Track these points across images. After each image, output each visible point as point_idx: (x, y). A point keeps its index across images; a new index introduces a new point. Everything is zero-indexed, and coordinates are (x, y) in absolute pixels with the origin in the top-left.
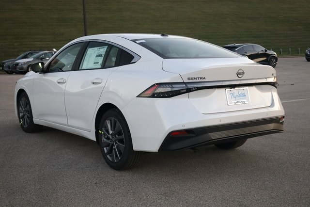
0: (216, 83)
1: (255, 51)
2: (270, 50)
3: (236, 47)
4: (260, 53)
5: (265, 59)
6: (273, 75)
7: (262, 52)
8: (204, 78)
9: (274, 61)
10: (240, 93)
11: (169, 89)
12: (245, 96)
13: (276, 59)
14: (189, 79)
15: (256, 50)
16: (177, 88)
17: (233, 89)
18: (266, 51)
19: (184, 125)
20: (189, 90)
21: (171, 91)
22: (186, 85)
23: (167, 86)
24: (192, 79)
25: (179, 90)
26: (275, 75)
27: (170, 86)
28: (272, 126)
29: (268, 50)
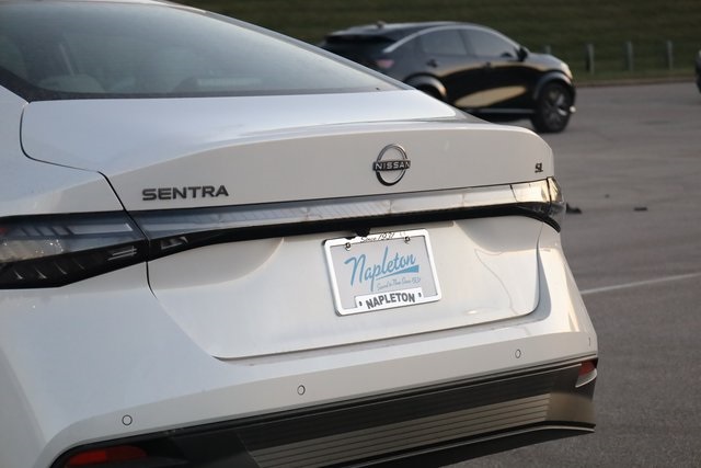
0: (278, 212)
1: (475, 57)
2: (539, 49)
3: (387, 39)
4: (495, 64)
5: (515, 91)
6: (539, 168)
7: (503, 63)
8: (223, 191)
9: (561, 100)
10: (390, 258)
11: (56, 247)
12: (416, 269)
13: (569, 91)
14: (149, 195)
15: (479, 52)
16: (91, 239)
17: (358, 239)
18: (522, 55)
19: (127, 418)
20: (149, 250)
21: (66, 256)
22: (136, 226)
23: (47, 232)
24: (163, 194)
25: (104, 251)
26: (549, 170)
27: (61, 231)
28: (541, 406)
29: (533, 50)
